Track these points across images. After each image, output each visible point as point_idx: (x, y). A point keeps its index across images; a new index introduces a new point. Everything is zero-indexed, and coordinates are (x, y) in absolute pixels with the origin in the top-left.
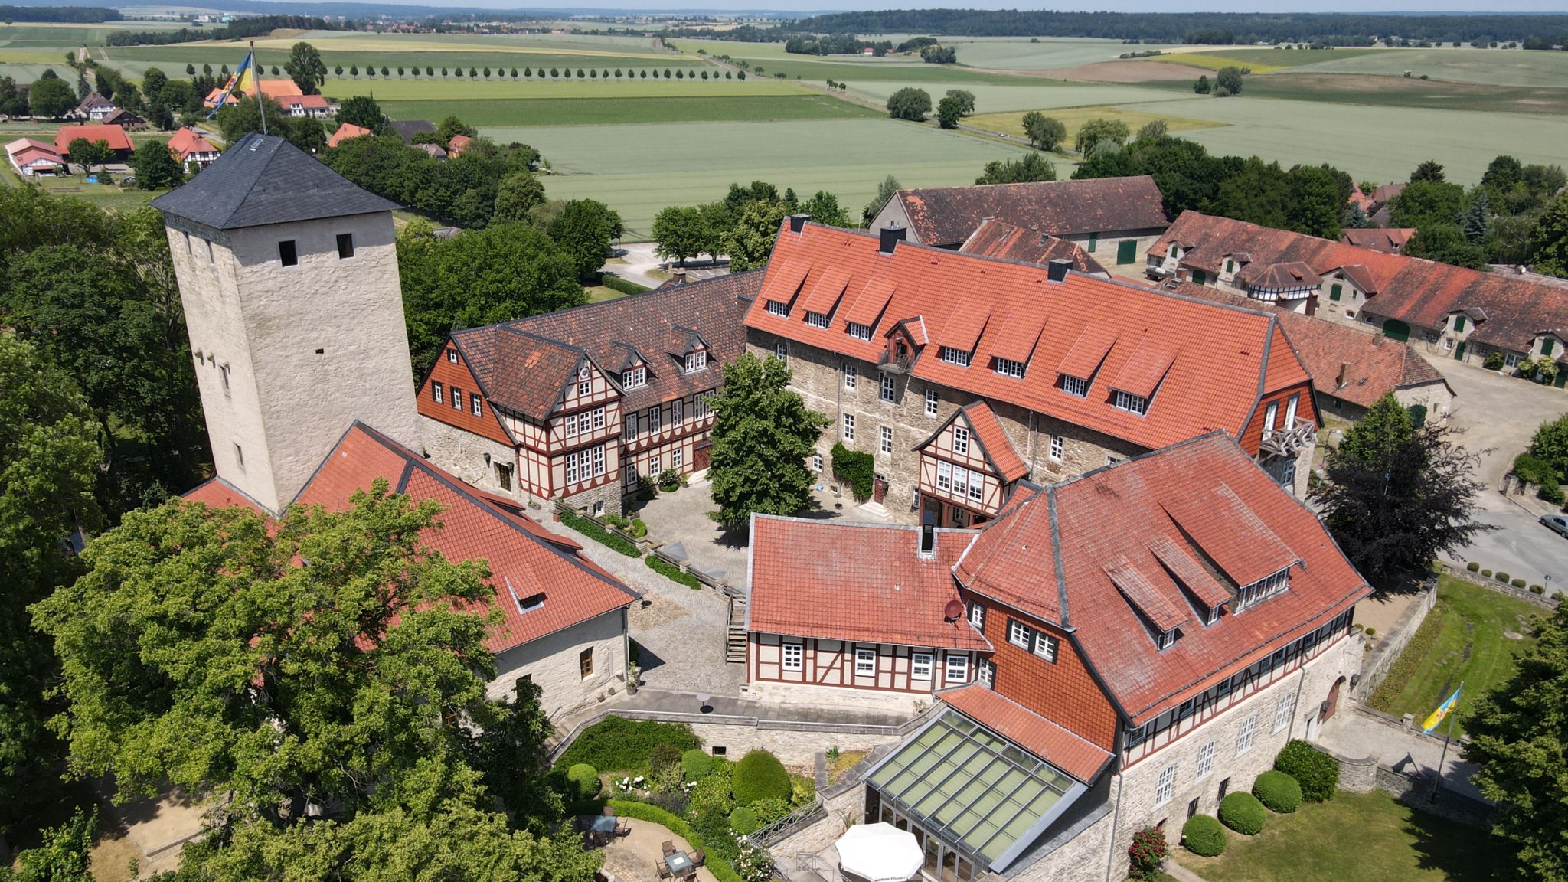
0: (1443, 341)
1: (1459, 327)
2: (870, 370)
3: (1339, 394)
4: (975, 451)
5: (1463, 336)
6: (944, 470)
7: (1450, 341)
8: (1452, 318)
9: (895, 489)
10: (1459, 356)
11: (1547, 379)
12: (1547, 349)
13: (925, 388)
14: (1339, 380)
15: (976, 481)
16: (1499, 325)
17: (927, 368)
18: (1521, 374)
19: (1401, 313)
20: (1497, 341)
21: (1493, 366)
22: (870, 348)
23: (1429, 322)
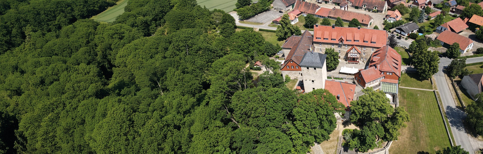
0: (363, 8)
1: (365, 6)
2: (336, 44)
3: (363, 23)
4: (356, 51)
5: (365, 8)
6: (351, 54)
7: (364, 8)
8: (364, 5)
9: (341, 57)
10: (365, 10)
11: (376, 12)
12: (375, 8)
13: (345, 45)
14: (362, 21)
15: (356, 54)
16: (369, 5)
17: (345, 42)
18: (373, 12)
19: (357, 5)
20: (369, 8)
21: (369, 11)
22: (337, 42)
23: (361, 6)
